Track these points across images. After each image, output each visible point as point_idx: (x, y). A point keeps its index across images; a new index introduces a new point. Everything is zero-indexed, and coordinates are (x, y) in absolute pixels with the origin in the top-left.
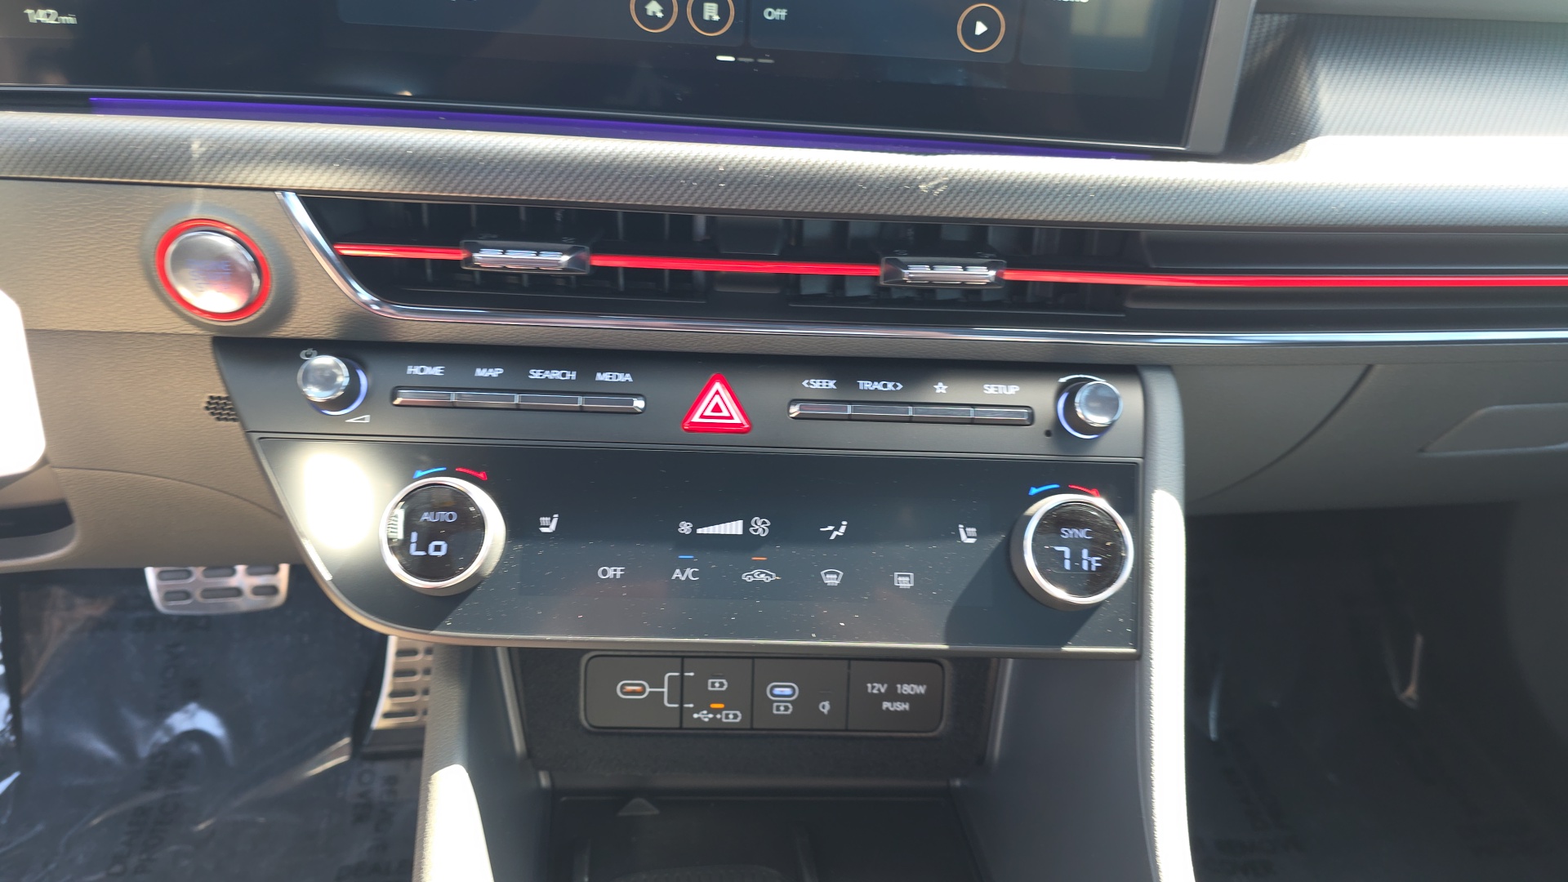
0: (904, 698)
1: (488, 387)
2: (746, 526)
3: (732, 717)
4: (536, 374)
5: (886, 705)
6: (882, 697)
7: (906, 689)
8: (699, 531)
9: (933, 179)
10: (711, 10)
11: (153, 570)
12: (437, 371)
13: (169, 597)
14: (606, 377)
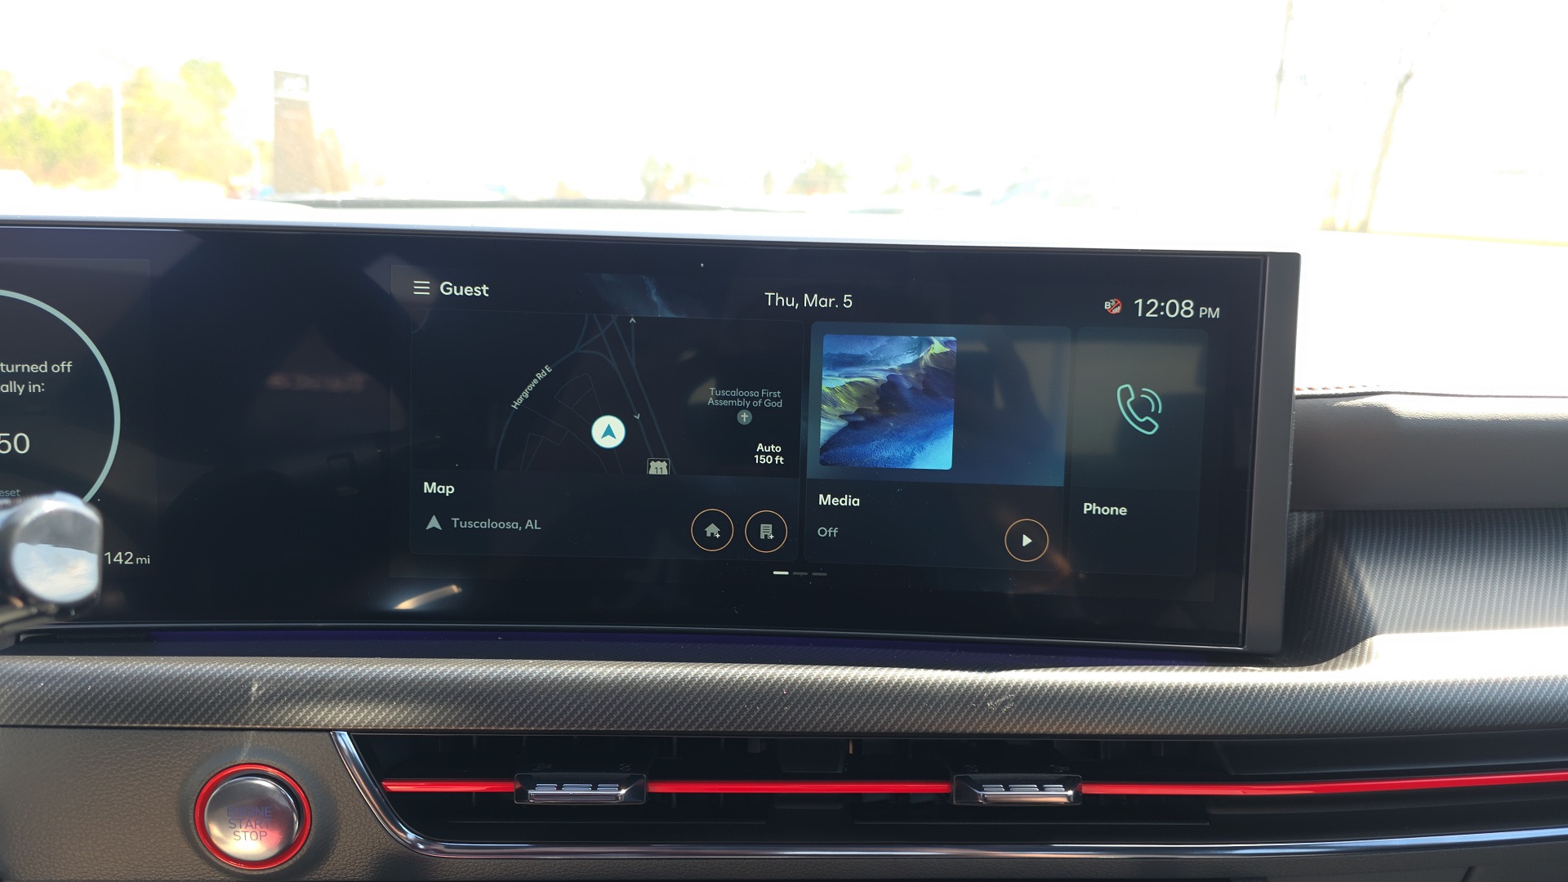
9: (1000, 696)
10: (766, 531)
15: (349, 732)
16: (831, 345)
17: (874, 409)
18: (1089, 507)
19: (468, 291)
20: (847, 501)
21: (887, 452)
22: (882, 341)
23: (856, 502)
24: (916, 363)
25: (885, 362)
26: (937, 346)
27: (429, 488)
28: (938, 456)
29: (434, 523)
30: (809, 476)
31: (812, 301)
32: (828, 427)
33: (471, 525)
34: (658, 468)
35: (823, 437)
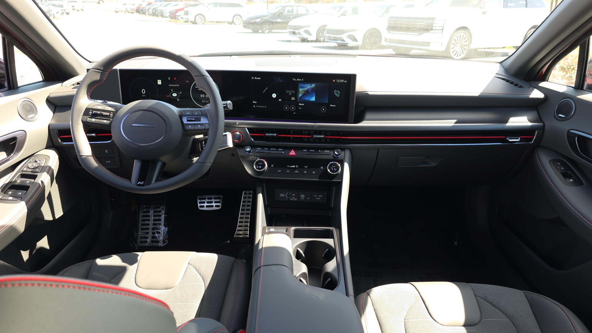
0: (319, 197)
1: (266, 150)
2: (295, 166)
3: (296, 200)
4: (271, 149)
5: (317, 198)
6: (316, 197)
7: (320, 196)
8: (290, 167)
10: (293, 108)
11: (199, 201)
12: (260, 149)
13: (201, 207)
14: (280, 149)
15: (247, 128)
16: (301, 85)
17: (306, 93)
18: (331, 105)
19: (258, 78)
20: (302, 104)
21: (307, 98)
22: (307, 85)
23: (303, 105)
24: (311, 87)
25: (307, 87)
26: (313, 85)
27: (254, 102)
28: (313, 99)
29: (254, 106)
30: (298, 101)
31: (298, 80)
32: (300, 95)
33: (259, 107)
34: (280, 100)
35: (300, 97)
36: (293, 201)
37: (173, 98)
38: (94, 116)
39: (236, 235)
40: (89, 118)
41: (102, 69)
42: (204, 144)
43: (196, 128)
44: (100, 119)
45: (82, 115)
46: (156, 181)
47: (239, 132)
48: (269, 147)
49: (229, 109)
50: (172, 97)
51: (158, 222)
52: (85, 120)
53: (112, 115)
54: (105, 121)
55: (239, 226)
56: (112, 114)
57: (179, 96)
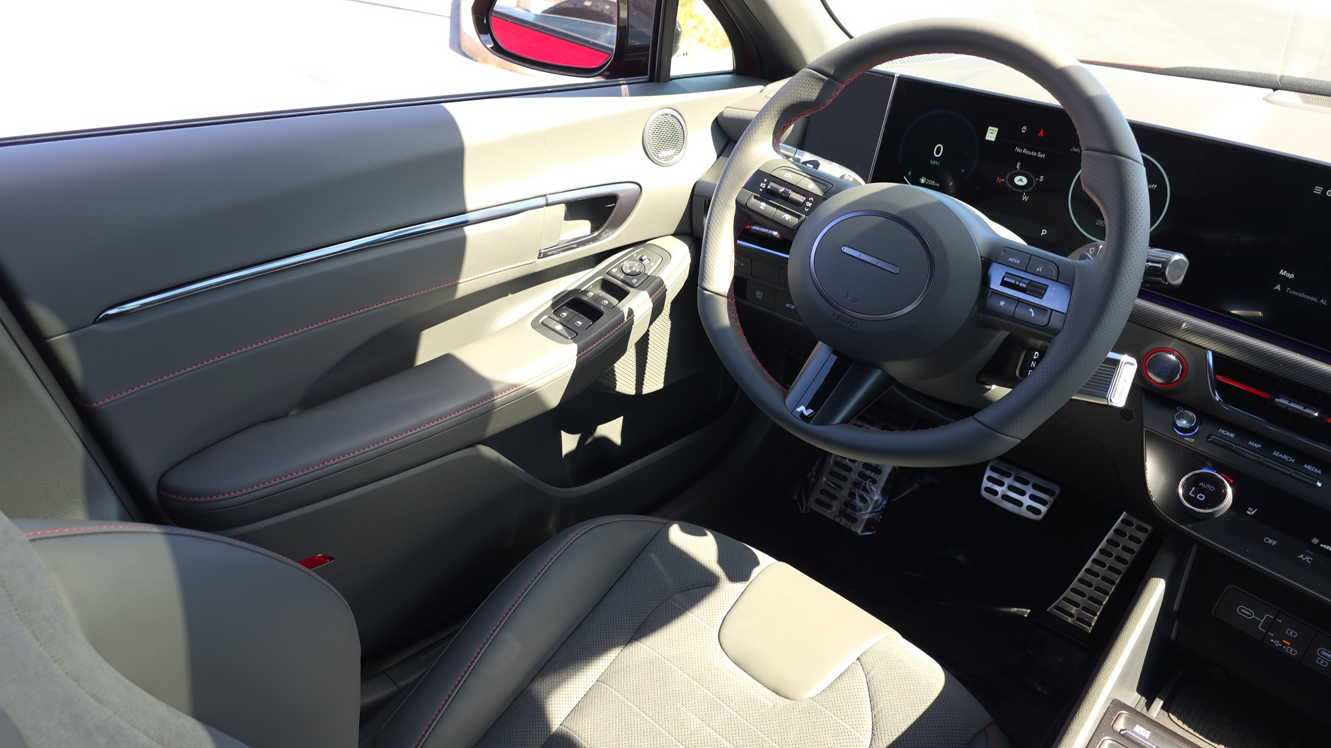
1: (1253, 449)
3: (1292, 651)
4: (1276, 454)
8: (1322, 545)
11: (988, 473)
12: (1232, 435)
13: (988, 490)
14: (1309, 467)
15: (1214, 352)
27: (1283, 273)
29: (1278, 287)
33: (1295, 293)
36: (1280, 653)
37: (1014, 189)
38: (769, 195)
39: (1057, 608)
40: (755, 197)
41: (832, 72)
42: (1034, 360)
43: (1020, 312)
44: (778, 207)
45: (743, 185)
46: (845, 421)
47: (1176, 357)
48: (1270, 443)
49: (1166, 280)
50: (1010, 186)
51: (873, 474)
52: (743, 201)
53: (810, 205)
54: (787, 217)
55: (1074, 590)
56: (810, 201)
57: (1031, 188)
